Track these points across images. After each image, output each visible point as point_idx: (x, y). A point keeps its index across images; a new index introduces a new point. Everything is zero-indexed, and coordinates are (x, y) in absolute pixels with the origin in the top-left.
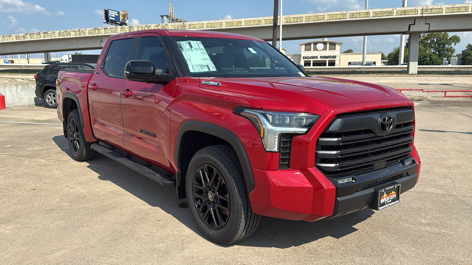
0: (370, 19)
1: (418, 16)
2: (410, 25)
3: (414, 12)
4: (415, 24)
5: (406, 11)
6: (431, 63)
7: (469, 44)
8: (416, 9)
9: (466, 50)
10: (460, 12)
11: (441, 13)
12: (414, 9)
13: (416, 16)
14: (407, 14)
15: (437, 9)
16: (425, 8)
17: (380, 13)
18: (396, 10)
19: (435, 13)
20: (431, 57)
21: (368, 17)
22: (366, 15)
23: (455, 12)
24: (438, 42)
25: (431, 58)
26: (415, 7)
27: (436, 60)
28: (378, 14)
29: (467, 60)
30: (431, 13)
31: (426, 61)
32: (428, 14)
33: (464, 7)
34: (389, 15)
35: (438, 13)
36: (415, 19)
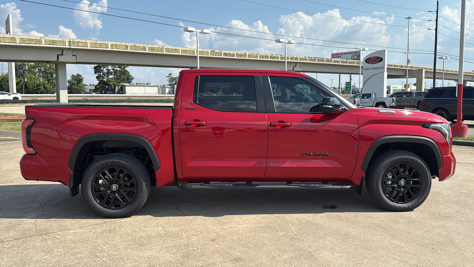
0: (16, 45)
1: (67, 47)
2: (58, 55)
3: (62, 43)
4: (64, 54)
5: (54, 41)
6: (46, 91)
7: (72, 75)
8: (64, 40)
9: (71, 80)
10: (102, 48)
11: (86, 47)
12: (62, 40)
13: (65, 47)
14: (56, 44)
15: (83, 43)
16: (72, 41)
17: (27, 41)
18: (44, 39)
19: (81, 47)
20: (45, 85)
21: (15, 43)
22: (12, 40)
23: (98, 48)
24: (45, 71)
25: (45, 87)
26: (63, 39)
27: (50, 89)
28: (26, 41)
29: (73, 89)
30: (78, 46)
31: (40, 90)
32: (75, 46)
33: (105, 44)
34: (38, 43)
35: (84, 47)
36: (62, 50)
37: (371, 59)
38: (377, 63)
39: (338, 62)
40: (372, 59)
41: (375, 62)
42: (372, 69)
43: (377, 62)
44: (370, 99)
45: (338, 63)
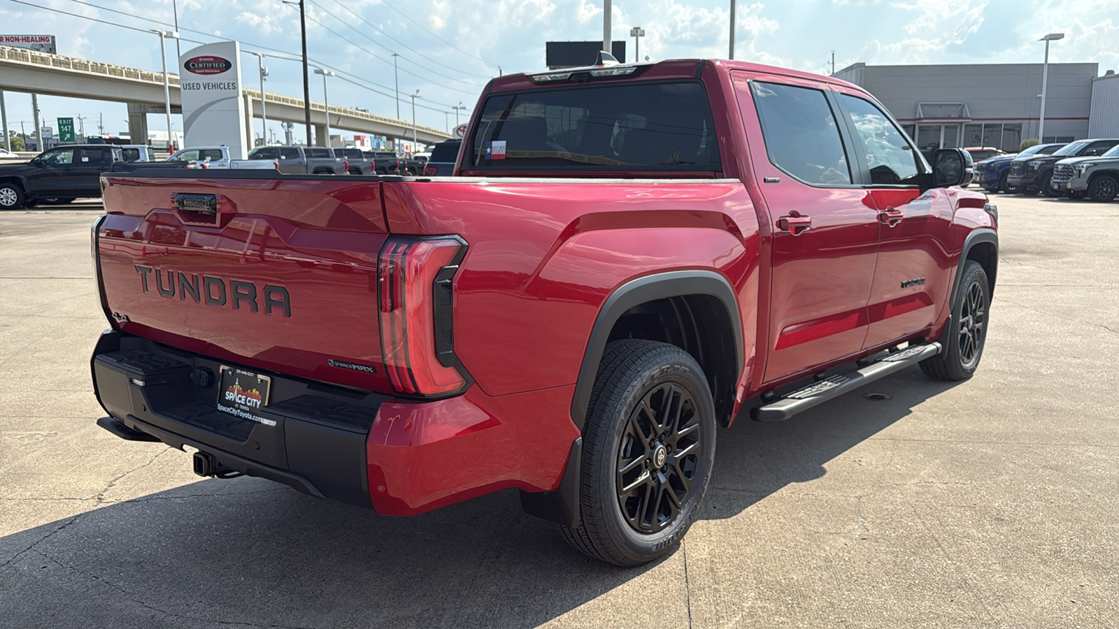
37: (201, 63)
38: (218, 73)
39: (43, 60)
40: (203, 62)
41: (212, 71)
42: (205, 88)
43: (216, 71)
44: (220, 164)
45: (45, 64)
